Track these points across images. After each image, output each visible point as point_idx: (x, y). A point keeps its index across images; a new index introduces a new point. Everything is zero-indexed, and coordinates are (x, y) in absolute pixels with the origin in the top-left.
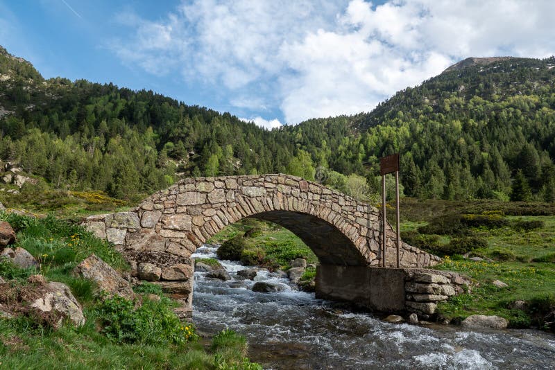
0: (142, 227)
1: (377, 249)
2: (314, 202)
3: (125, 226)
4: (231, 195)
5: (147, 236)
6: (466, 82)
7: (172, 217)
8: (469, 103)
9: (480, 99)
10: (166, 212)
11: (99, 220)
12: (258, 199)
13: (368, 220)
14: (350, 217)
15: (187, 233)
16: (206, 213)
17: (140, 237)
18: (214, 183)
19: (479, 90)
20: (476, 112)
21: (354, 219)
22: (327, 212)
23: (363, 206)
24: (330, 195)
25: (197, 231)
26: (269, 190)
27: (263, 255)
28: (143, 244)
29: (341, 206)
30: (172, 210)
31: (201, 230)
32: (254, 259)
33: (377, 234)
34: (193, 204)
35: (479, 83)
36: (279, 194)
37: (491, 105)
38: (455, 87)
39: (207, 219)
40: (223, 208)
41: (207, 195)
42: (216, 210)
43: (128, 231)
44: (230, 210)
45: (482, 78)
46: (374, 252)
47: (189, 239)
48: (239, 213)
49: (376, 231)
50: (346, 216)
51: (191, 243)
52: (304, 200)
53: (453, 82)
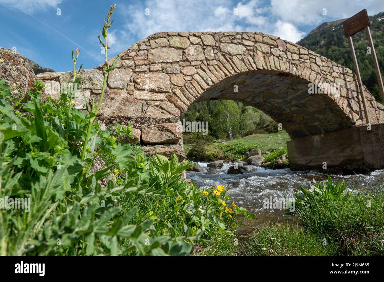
0: (111, 88)
1: (358, 109)
2: (294, 62)
3: (87, 87)
4: (209, 53)
5: (118, 98)
6: (325, 38)
7: (146, 76)
8: (329, 51)
9: (336, 48)
10: (137, 70)
11: (52, 79)
12: (240, 57)
13: (345, 80)
14: (329, 77)
15: (167, 94)
16: (185, 71)
17: (109, 100)
18: (189, 38)
19: (334, 41)
20: (334, 56)
21: (333, 80)
22: (308, 71)
23: (337, 66)
24: (308, 55)
25: (178, 92)
26: (248, 48)
27: (221, 154)
28: (114, 108)
29: (319, 66)
30: (145, 68)
31: (182, 91)
32: (215, 158)
33: (355, 94)
34: (168, 61)
35: (333, 37)
36: (260, 53)
37: (344, 50)
38: (318, 42)
39: (188, 78)
40: (203, 66)
41: (184, 52)
42: (196, 68)
43: (92, 93)
44: (211, 68)
45: (335, 34)
46: (356, 112)
47: (170, 101)
48: (221, 72)
49: (354, 91)
50: (325, 77)
51: (173, 106)
52: (284, 60)
53: (316, 40)
